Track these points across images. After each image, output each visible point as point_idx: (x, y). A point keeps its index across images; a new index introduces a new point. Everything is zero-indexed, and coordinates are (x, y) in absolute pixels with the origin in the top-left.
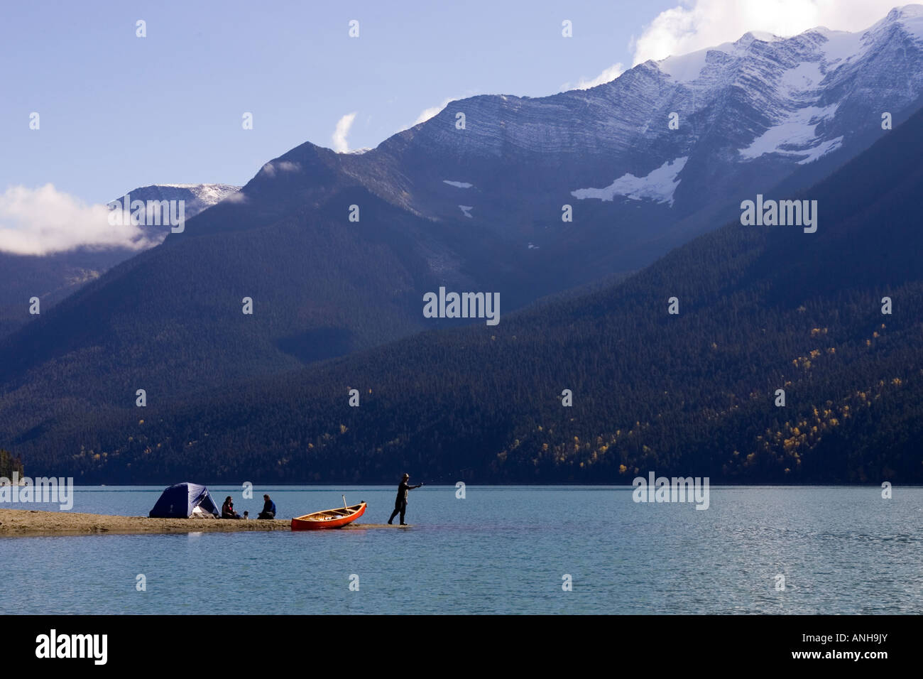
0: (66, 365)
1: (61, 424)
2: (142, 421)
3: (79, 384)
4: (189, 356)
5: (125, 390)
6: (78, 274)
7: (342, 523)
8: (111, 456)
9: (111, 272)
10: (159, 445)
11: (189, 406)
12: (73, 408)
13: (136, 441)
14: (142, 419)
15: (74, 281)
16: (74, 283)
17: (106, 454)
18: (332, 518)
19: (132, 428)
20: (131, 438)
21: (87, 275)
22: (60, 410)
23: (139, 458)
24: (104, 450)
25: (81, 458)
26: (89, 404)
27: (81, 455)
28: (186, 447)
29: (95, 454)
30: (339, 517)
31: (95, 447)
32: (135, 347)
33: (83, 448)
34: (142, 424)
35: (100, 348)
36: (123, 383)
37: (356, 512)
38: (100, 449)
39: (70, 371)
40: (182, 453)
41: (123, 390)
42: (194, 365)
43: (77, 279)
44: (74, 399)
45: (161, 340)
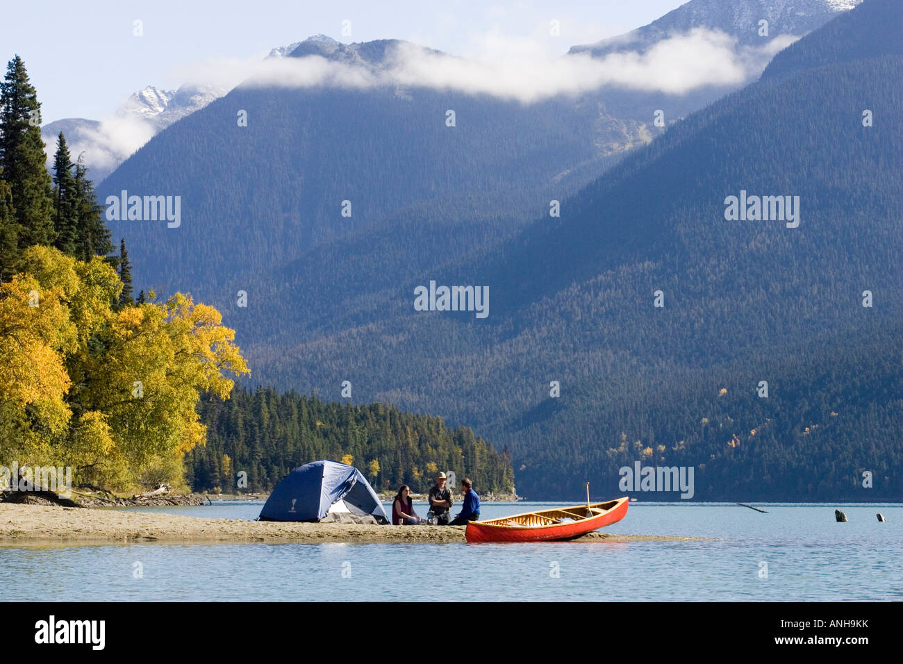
0: (596, 295)
1: (588, 396)
2: (724, 391)
3: (618, 328)
4: (806, 277)
5: (697, 336)
6: (617, 136)
8: (673, 451)
9: (671, 131)
10: (753, 432)
11: (805, 365)
12: (609, 367)
13: (714, 424)
14: (722, 386)
15: (611, 149)
16: (610, 153)
17: (662, 448)
19: (707, 403)
20: (705, 420)
21: (632, 138)
22: (586, 371)
23: (719, 455)
24: (659, 440)
25: (620, 454)
26: (634, 361)
27: (622, 449)
28: (799, 435)
29: (645, 447)
31: (644, 435)
32: (713, 262)
33: (624, 436)
34: (724, 397)
35: (653, 266)
36: (692, 324)
38: (652, 438)
39: (602, 304)
40: (793, 447)
41: (692, 337)
42: (815, 291)
43: (615, 146)
44: (610, 353)
45: (758, 250)
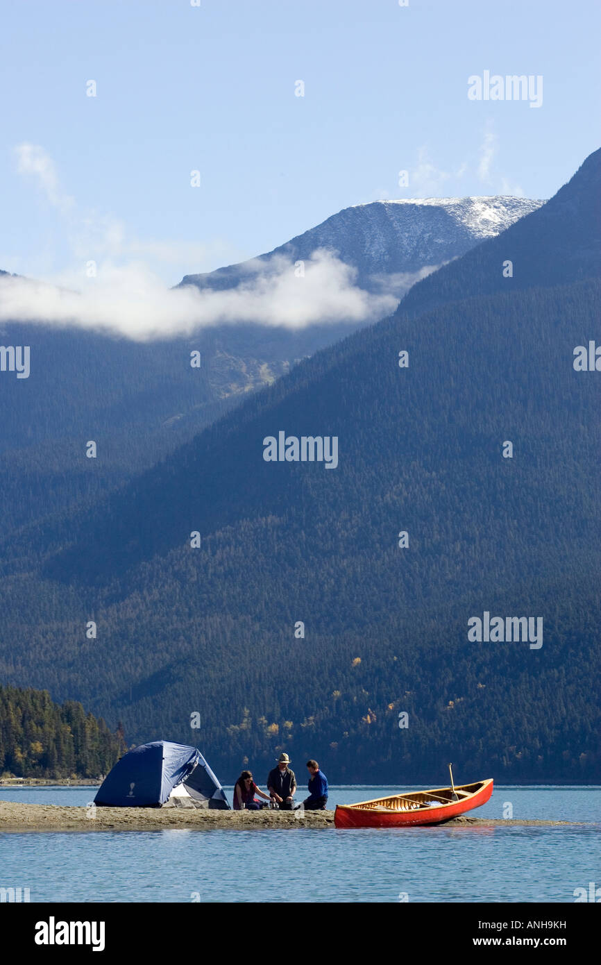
0: (214, 554)
1: (205, 666)
2: (358, 660)
3: (238, 589)
4: (447, 532)
5: (326, 599)
6: (236, 376)
7: (440, 816)
8: (301, 728)
9: (297, 371)
10: (391, 707)
11: (448, 631)
12: (228, 634)
13: (347, 697)
14: (356, 655)
15: (228, 391)
16: (227, 395)
17: (289, 724)
18: (421, 806)
19: (339, 673)
20: (337, 693)
21: (252, 378)
22: (203, 638)
23: (353, 731)
24: (286, 716)
25: (243, 732)
26: (257, 627)
27: (244, 726)
28: (442, 709)
29: (269, 724)
30: (435, 805)
31: (269, 709)
32: (344, 516)
33: (247, 711)
34: (359, 667)
35: (277, 520)
36: (321, 586)
37: (470, 795)
38: (278, 714)
39: (221, 564)
40: (436, 723)
41: (321, 600)
42: (458, 549)
43: (234, 387)
44: (229, 617)
45: (394, 503)
